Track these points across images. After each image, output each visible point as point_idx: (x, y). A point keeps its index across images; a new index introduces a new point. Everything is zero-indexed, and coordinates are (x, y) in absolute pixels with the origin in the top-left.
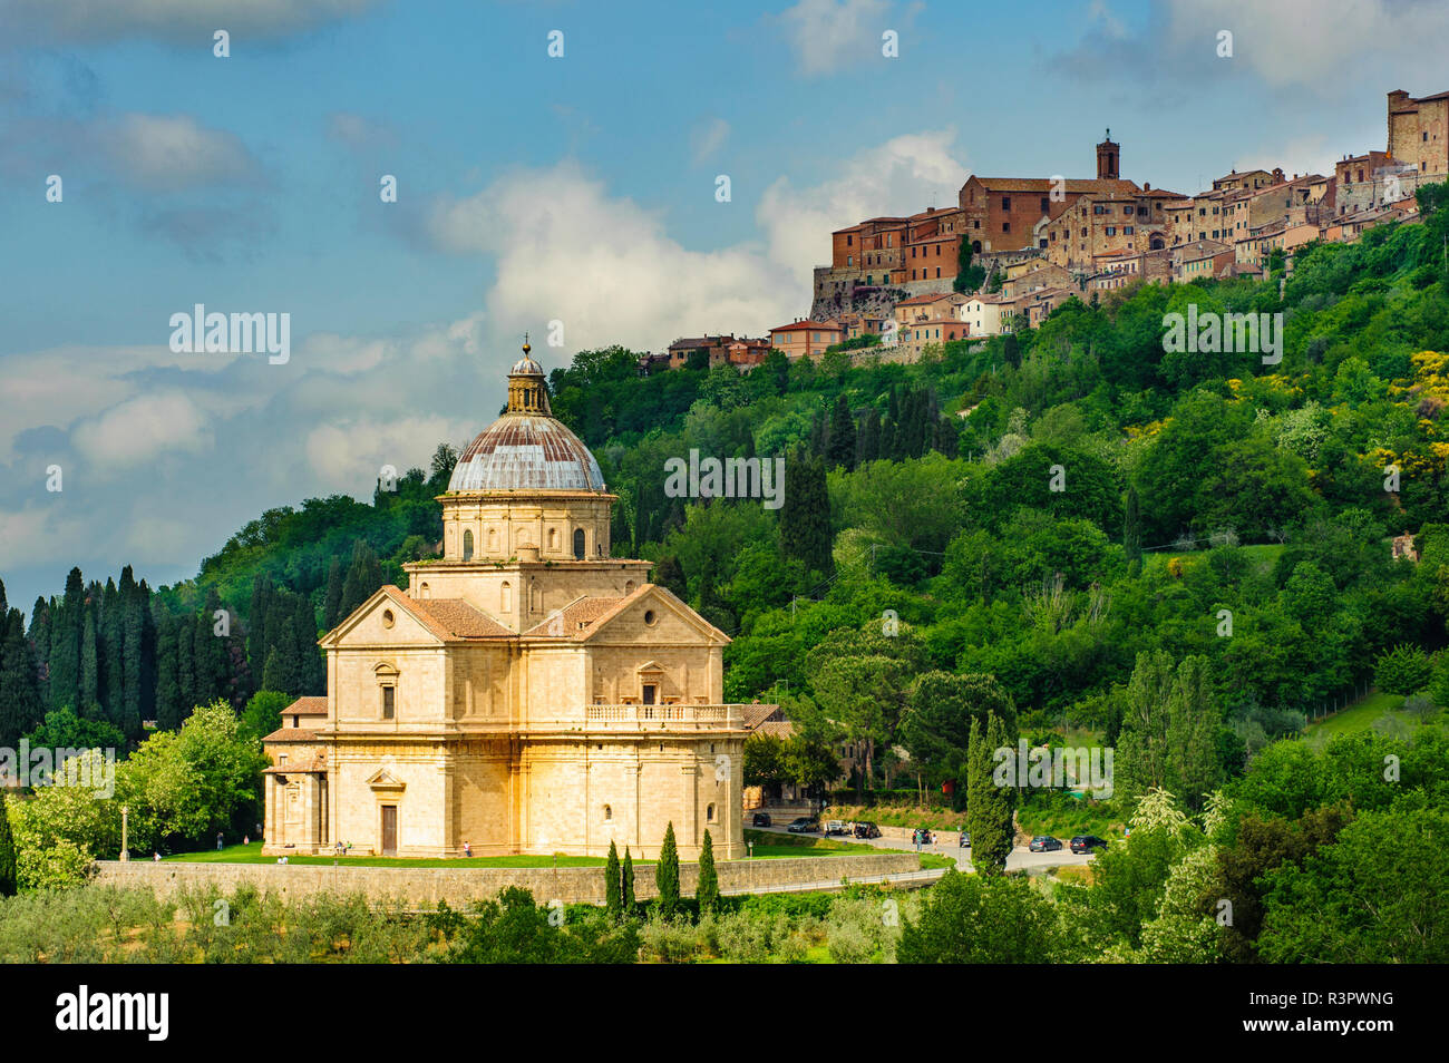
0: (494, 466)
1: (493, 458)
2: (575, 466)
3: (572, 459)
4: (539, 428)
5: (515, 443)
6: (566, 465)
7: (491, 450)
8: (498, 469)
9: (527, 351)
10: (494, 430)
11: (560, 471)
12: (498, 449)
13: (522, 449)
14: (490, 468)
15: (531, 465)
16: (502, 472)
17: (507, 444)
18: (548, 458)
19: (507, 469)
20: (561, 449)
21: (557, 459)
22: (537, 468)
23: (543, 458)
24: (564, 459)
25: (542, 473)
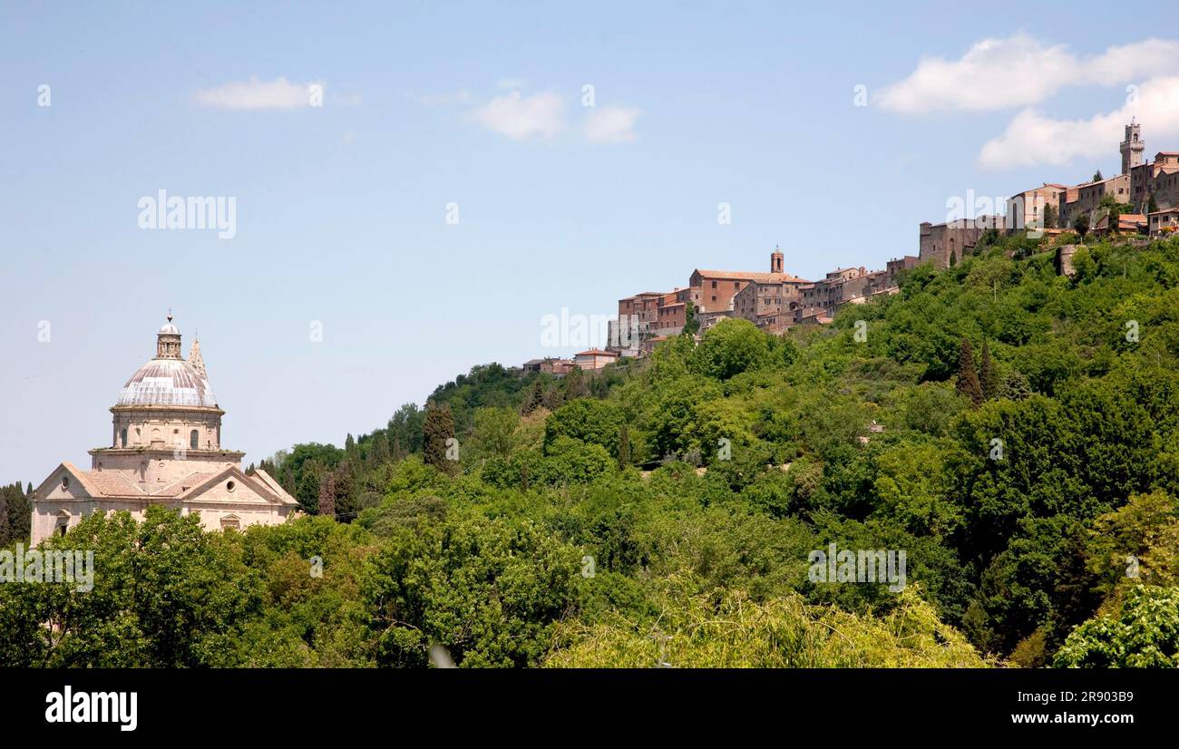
0: (141, 389)
1: (140, 385)
2: (194, 391)
3: (192, 386)
4: (172, 367)
5: (156, 376)
6: (187, 390)
7: (141, 380)
8: (143, 391)
9: (170, 319)
10: (145, 368)
11: (183, 394)
12: (145, 379)
13: (159, 379)
14: (138, 391)
15: (164, 389)
16: (145, 394)
17: (151, 376)
18: (176, 385)
19: (149, 391)
20: (185, 380)
21: (182, 387)
22: (168, 391)
23: (172, 385)
24: (187, 386)
25: (171, 395)
